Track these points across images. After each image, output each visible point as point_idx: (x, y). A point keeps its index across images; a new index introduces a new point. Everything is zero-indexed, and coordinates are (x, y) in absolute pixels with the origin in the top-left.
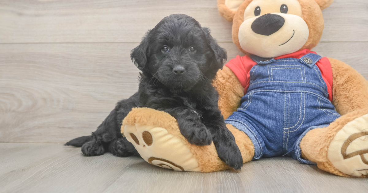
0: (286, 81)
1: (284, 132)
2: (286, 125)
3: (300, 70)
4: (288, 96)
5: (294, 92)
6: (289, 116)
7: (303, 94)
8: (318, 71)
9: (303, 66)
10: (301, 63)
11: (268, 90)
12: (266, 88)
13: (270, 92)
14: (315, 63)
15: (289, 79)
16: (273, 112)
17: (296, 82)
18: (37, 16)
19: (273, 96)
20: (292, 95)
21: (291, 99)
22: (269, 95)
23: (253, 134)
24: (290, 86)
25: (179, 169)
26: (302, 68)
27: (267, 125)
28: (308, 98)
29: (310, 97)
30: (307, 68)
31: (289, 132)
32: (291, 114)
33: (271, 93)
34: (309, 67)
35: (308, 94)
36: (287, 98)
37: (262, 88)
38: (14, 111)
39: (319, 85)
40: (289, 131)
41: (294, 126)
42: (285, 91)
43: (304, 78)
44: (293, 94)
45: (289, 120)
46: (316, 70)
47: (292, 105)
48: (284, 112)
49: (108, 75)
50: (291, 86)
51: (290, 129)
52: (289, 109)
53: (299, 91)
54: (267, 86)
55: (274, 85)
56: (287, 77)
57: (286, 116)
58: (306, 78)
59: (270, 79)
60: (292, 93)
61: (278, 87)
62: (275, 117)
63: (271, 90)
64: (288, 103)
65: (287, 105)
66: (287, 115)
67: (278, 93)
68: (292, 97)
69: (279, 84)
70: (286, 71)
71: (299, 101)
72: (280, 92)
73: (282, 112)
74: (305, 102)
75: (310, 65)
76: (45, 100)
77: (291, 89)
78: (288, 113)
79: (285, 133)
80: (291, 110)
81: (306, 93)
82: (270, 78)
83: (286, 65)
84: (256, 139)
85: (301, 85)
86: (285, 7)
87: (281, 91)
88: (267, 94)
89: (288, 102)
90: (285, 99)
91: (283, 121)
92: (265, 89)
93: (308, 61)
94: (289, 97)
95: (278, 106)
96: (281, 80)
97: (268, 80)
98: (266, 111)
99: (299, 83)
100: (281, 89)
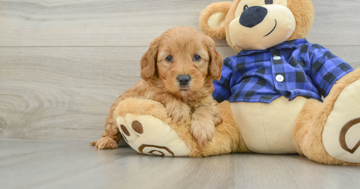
18: (43, 20)
25: (171, 155)
38: (21, 112)
49: (111, 78)
76: (50, 101)
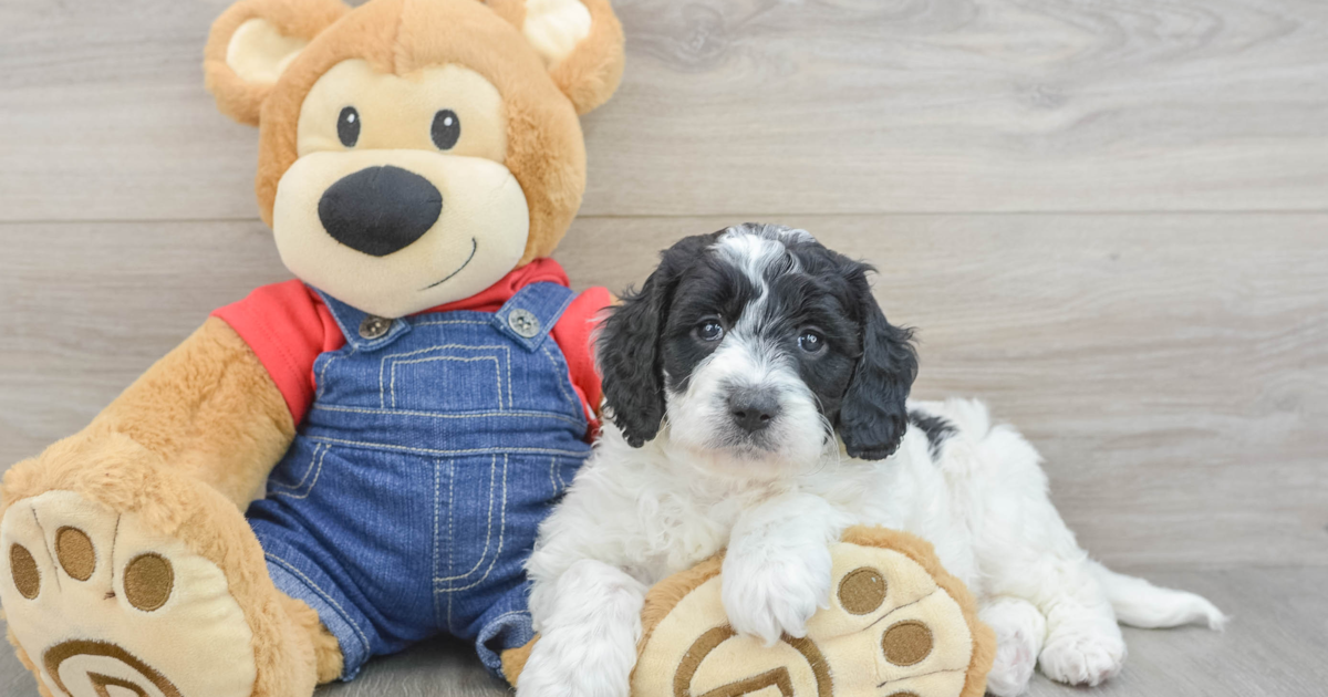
0: (443, 411)
1: (436, 591)
2: (439, 570)
3: (494, 364)
4: (447, 472)
5: (467, 457)
6: (450, 541)
7: (499, 459)
8: (559, 359)
9: (504, 347)
10: (499, 333)
11: (377, 446)
12: (369, 435)
13: (384, 452)
14: (549, 329)
15: (455, 406)
16: (395, 526)
17: (475, 415)
19: (393, 469)
20: (461, 466)
21: (458, 483)
22: (381, 467)
23: (331, 605)
24: (455, 434)
26: (500, 354)
27: (375, 571)
28: (514, 473)
29: (524, 471)
30: (519, 352)
31: (450, 590)
32: (456, 535)
33: (388, 458)
34: (528, 351)
35: (518, 457)
36: (445, 476)
37: (358, 435)
39: (556, 412)
40: (453, 587)
41: (467, 572)
42: (437, 453)
43: (505, 396)
44: (465, 461)
45: (450, 552)
46: (552, 358)
47: (462, 503)
48: (433, 527)
50: (460, 433)
51: (454, 582)
52: (452, 517)
53: (486, 451)
54: (373, 429)
55: (397, 428)
56: (449, 395)
57: (440, 541)
58: (513, 395)
59: (385, 404)
60: (462, 457)
61: (411, 435)
62: (403, 545)
63: (388, 446)
64: (448, 497)
65: (443, 503)
66: (441, 537)
67: (413, 459)
68: (460, 472)
69: (418, 423)
70: (445, 369)
71: (486, 487)
72: (420, 456)
73: (428, 529)
74: (505, 490)
75: (530, 345)
77: (458, 442)
78: (446, 532)
79: (439, 594)
80: (458, 522)
81: (510, 454)
82: (384, 398)
83: (445, 344)
84: (344, 618)
85: (495, 426)
86: (448, 121)
87: (423, 451)
88: (374, 461)
89: (448, 491)
90: (438, 480)
91: (431, 558)
92: (367, 440)
93: (526, 326)
94: (452, 474)
95: (413, 509)
96: (424, 405)
97: (379, 406)
98: (371, 523)
99: (486, 418)
100: (424, 443)
